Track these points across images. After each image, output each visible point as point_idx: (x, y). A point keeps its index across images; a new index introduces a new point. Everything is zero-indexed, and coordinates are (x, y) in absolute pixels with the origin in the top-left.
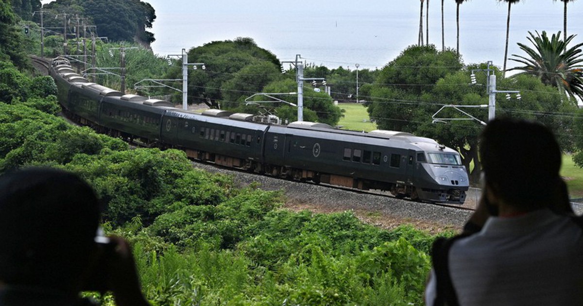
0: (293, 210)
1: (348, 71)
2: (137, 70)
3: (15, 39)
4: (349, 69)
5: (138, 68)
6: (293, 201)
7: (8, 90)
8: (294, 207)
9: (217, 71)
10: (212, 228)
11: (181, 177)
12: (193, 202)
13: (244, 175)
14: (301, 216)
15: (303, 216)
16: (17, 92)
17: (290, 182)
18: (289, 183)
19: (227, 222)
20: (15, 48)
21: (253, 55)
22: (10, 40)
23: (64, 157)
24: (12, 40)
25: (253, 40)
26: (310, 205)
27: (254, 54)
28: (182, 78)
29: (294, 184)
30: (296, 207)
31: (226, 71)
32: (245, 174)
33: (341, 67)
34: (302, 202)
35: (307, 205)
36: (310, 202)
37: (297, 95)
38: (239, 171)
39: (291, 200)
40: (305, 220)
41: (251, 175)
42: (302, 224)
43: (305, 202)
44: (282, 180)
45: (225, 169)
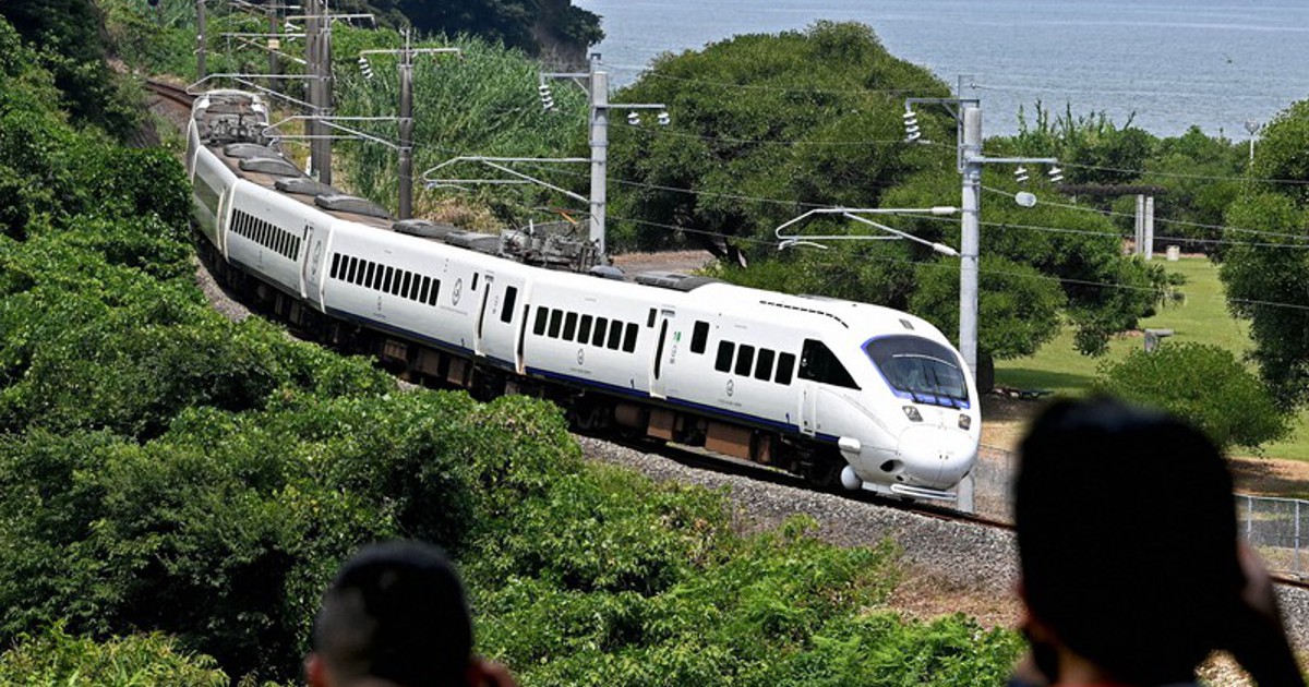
0: (916, 615)
1: (1224, 145)
2: (495, 131)
3: (71, 17)
4: (1223, 139)
5: (499, 123)
6: (921, 583)
7: (19, 187)
8: (920, 604)
9: (738, 137)
10: (631, 671)
11: (542, 494)
12: (575, 580)
13: (766, 489)
14: (937, 635)
15: (945, 635)
16: (48, 196)
17: (918, 516)
18: (914, 521)
19: (682, 653)
20: (71, 48)
21: (869, 85)
22: (55, 18)
23: (141, 417)
24: (61, 18)
25: (870, 30)
26: (977, 598)
27: (872, 81)
28: (589, 155)
29: (929, 527)
30: (926, 606)
31: (771, 135)
32: (769, 485)
33: (1196, 130)
34: (951, 588)
35: (966, 599)
36: (978, 589)
37: (958, 215)
38: (751, 477)
39: (915, 580)
40: (950, 651)
41: (791, 489)
42: (940, 666)
43: (962, 588)
44: (893, 510)
45: (706, 468)
